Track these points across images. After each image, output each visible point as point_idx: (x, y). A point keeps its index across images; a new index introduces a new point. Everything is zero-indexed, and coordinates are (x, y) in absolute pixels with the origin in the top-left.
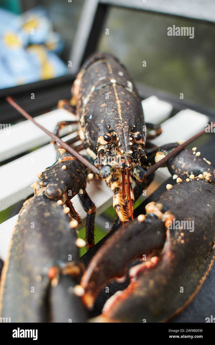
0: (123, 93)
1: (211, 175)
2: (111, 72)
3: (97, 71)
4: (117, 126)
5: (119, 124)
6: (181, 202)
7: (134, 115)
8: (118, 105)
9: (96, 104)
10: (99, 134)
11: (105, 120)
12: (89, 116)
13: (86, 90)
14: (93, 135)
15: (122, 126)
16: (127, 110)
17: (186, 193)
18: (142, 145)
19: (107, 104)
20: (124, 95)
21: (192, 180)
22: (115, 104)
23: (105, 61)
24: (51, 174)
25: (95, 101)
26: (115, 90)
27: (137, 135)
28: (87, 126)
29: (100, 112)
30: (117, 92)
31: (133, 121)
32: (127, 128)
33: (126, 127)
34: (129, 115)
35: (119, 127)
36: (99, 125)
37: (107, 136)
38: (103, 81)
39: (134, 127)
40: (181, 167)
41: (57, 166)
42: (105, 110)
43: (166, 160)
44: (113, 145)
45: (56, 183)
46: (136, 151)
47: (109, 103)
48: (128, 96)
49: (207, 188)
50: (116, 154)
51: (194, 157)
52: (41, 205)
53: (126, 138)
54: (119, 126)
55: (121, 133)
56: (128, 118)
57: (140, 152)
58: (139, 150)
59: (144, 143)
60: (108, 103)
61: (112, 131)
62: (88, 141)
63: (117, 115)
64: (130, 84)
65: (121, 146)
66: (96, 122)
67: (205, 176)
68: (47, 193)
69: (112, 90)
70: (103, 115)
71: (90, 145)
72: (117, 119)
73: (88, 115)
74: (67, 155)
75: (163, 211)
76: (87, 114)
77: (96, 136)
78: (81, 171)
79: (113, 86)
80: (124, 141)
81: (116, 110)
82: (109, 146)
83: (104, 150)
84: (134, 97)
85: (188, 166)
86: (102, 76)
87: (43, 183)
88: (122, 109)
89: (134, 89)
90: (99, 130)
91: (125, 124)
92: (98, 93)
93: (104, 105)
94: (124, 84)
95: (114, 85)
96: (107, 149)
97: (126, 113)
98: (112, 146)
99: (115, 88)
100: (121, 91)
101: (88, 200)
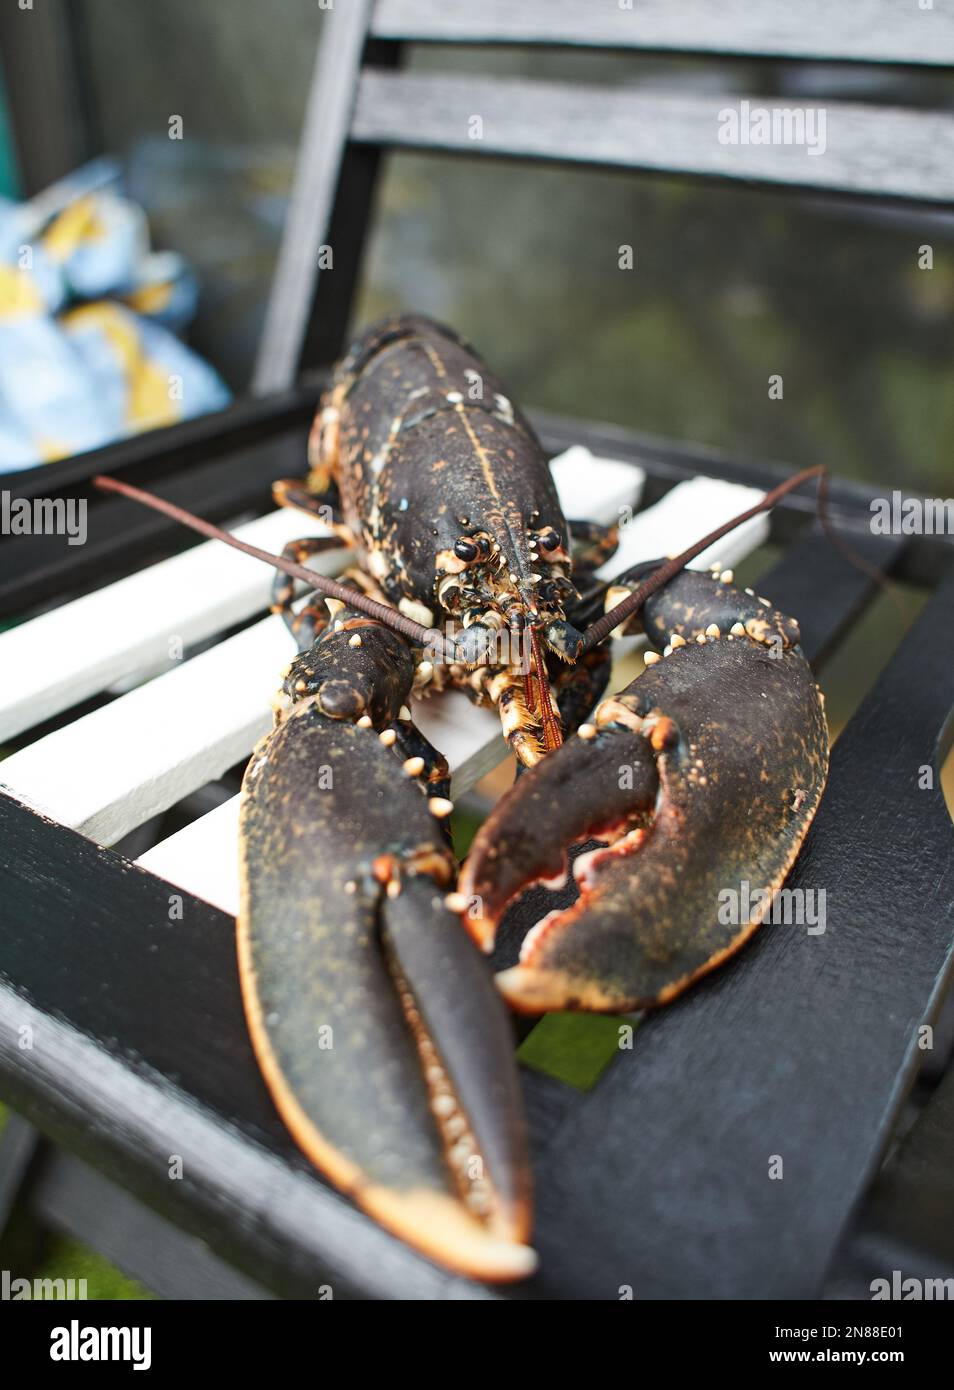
0: (490, 428)
1: (767, 627)
2: (441, 373)
3: (396, 374)
4: (489, 516)
5: (495, 511)
6: (688, 689)
7: (530, 483)
8: (480, 460)
9: (415, 466)
10: (439, 546)
11: (450, 505)
12: (399, 504)
13: (373, 432)
14: (419, 552)
15: (502, 514)
16: (508, 472)
17: (699, 670)
18: (564, 565)
19: (449, 461)
20: (492, 433)
21: (712, 640)
22: (473, 460)
23: (415, 340)
24: (320, 662)
25: (410, 458)
26: (465, 420)
27: (548, 536)
28: (395, 532)
29: (432, 485)
30: (473, 427)
31: (530, 500)
32: (516, 518)
33: (512, 515)
34: (517, 484)
35: (494, 517)
36: (435, 521)
37: (465, 544)
38: (425, 401)
39: (534, 516)
40: (683, 620)
41: (333, 642)
42: (446, 478)
43: (635, 601)
44: (481, 572)
45: (345, 678)
46: (549, 584)
47: (455, 456)
48: (506, 435)
49: (758, 658)
50: (495, 595)
51: (715, 586)
52: (314, 735)
53: (517, 543)
54: (494, 514)
55: (502, 533)
56: (514, 492)
57: (560, 583)
58: (558, 579)
59: (568, 559)
60: (451, 458)
61: (477, 531)
62: (404, 575)
63: (484, 486)
64: (504, 403)
65: (506, 565)
66: (422, 515)
67: (753, 630)
68: (323, 706)
69: (457, 422)
70: (442, 493)
71: (411, 584)
72: (486, 497)
73: (393, 502)
74: (350, 615)
75: (641, 712)
76: (390, 499)
77: (428, 554)
78: (400, 654)
79: (457, 413)
80: (514, 552)
81: (479, 473)
82: (471, 575)
83: (458, 588)
84: (523, 439)
85: (702, 613)
86: (417, 387)
87: (307, 685)
88: (495, 469)
89: (518, 415)
90: (437, 534)
91: (510, 508)
92: (417, 434)
93: (440, 465)
94: (487, 403)
95: (460, 408)
96: (467, 583)
97: (508, 479)
98: (479, 575)
99: (463, 416)
100: (484, 422)
101: (424, 744)
